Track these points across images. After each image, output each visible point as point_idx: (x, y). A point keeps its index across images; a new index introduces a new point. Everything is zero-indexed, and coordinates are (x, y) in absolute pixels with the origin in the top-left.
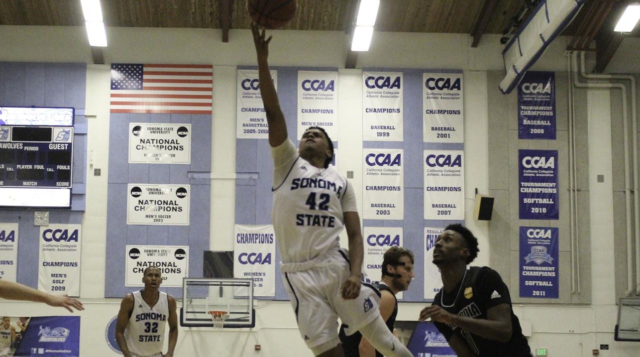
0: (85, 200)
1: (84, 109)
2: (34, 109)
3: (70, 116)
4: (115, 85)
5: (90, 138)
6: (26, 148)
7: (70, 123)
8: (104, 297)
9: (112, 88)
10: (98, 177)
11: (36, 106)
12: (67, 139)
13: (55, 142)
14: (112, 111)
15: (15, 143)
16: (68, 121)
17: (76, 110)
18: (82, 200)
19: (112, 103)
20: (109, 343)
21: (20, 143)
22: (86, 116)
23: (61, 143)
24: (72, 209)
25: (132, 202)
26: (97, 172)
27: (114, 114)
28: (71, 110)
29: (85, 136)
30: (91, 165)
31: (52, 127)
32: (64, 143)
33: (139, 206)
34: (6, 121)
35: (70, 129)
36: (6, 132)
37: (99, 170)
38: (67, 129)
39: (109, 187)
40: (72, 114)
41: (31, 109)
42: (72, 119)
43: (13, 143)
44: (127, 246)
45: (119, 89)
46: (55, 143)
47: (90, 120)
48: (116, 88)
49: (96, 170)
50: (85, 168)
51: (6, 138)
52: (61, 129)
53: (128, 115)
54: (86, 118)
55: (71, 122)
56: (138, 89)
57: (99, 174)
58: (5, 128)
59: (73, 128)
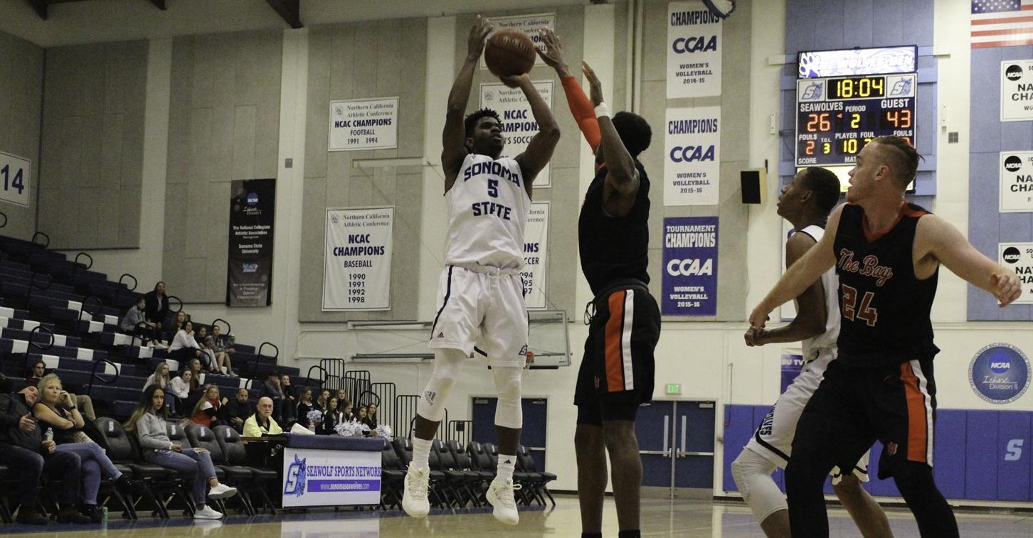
0: (936, 179)
1: (933, 46)
2: (859, 51)
3: (911, 58)
4: (978, 7)
5: (941, 89)
6: (847, 108)
7: (911, 68)
8: (966, 319)
9: (973, 12)
10: (954, 145)
11: (861, 47)
12: (907, 92)
13: (889, 97)
14: (974, 46)
15: (832, 102)
16: (908, 65)
17: (919, 49)
18: (931, 179)
19: (974, 34)
20: (974, 387)
21: (839, 102)
22: (935, 56)
23: (899, 99)
24: (917, 193)
25: (1007, 178)
26: (953, 138)
27: (977, 50)
28: (913, 48)
29: (934, 86)
30: (944, 128)
31: (885, 76)
32: (904, 98)
33: (1018, 184)
34: (819, 71)
35: (911, 76)
36: (819, 87)
37: (956, 134)
38: (907, 77)
39: (971, 160)
40: (913, 54)
41: (853, 51)
42: (914, 61)
43: (829, 102)
44: (1000, 244)
45: (984, 12)
46: (890, 99)
47: (940, 61)
48: (980, 11)
49: (951, 135)
50: (935, 132)
51: (819, 96)
52: (898, 78)
53: (999, 49)
54: (935, 59)
55: (913, 67)
56: (1013, 9)
57: (956, 140)
58: (818, 82)
59: (916, 74)
